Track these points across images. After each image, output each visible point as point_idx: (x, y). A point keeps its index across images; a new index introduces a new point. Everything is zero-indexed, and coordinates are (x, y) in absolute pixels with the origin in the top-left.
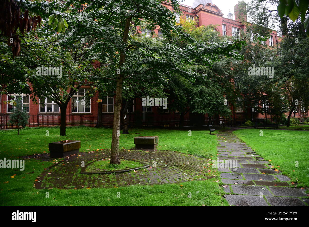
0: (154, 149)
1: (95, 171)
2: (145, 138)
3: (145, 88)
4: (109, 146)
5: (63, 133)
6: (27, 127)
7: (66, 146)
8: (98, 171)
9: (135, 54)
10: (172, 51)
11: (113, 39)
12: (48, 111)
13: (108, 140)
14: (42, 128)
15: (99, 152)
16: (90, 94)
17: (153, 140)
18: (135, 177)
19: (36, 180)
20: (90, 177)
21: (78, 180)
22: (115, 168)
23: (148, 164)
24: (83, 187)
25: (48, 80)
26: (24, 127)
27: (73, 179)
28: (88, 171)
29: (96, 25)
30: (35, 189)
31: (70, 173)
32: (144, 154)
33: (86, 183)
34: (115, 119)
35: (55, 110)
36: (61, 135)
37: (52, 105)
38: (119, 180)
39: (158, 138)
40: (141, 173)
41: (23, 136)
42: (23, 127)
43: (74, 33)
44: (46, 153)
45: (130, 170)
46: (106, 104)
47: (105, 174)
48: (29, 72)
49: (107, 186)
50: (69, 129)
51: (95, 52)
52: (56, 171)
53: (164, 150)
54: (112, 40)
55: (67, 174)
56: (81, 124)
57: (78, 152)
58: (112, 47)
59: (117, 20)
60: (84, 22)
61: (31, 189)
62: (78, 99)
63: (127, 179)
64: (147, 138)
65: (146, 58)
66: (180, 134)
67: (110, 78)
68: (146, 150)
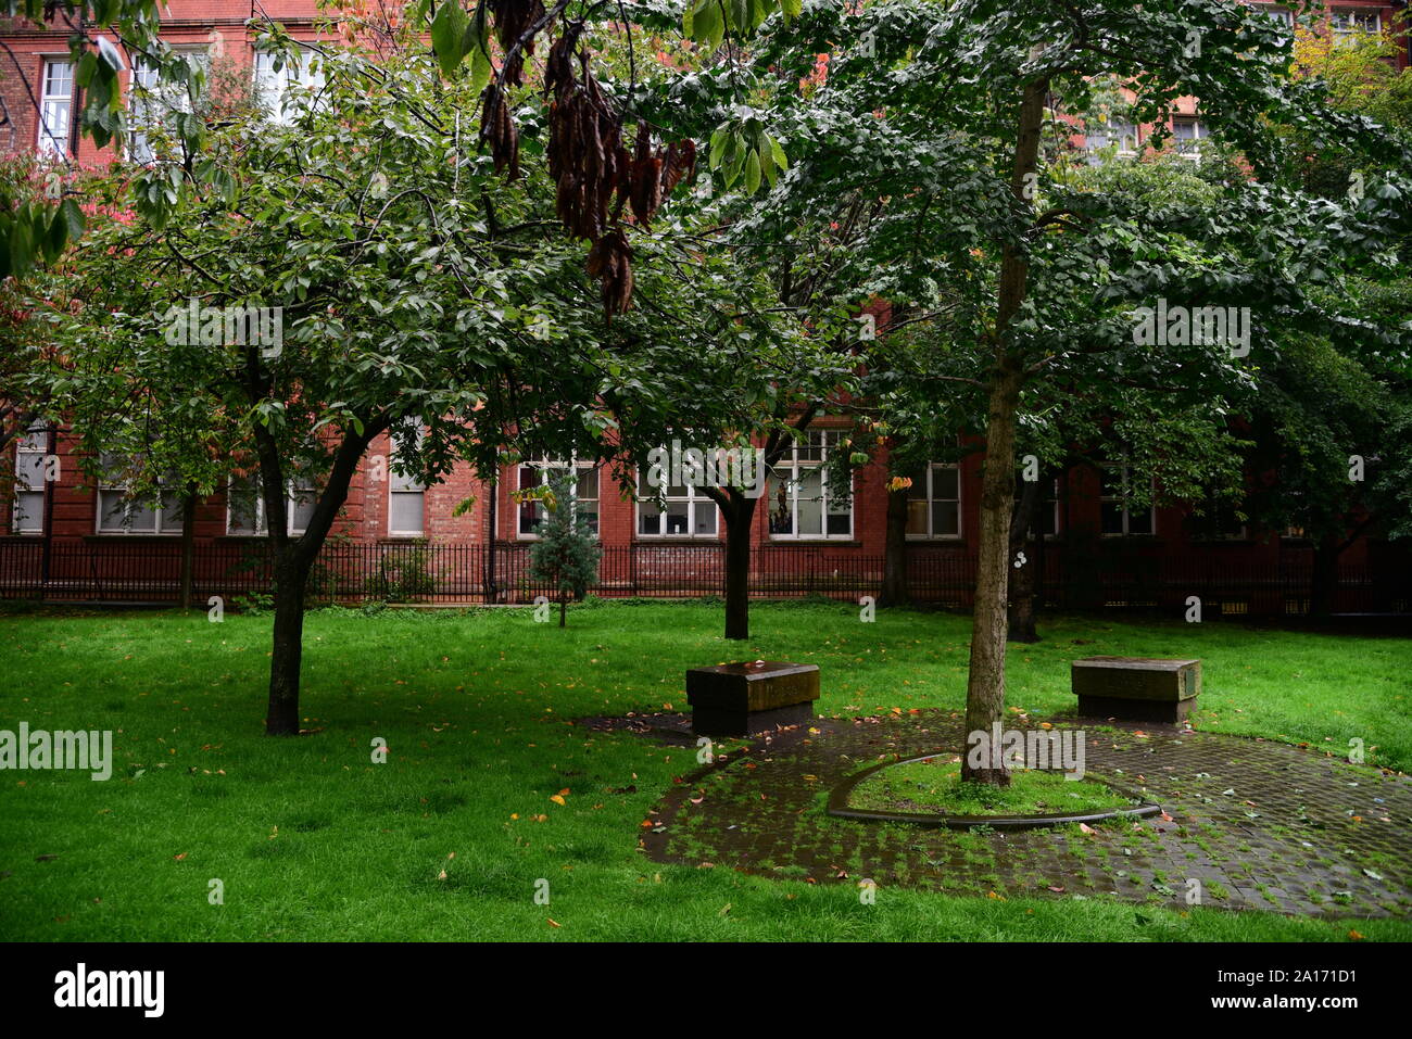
0: (1178, 725)
1: (891, 810)
2: (1128, 666)
3: (1118, 414)
4: (946, 698)
5: (737, 627)
6: (591, 595)
7: (761, 688)
8: (908, 810)
9: (1080, 256)
10: (1277, 221)
11: (971, 192)
12: (670, 529)
13: (942, 668)
14: (649, 603)
15: (900, 720)
16: (854, 454)
17: (1171, 676)
18: (1086, 855)
19: (646, 824)
20: (872, 835)
21: (818, 845)
22: (984, 803)
23: (1154, 798)
24: (843, 877)
25: (685, 401)
26: (579, 596)
27: (797, 837)
28: (860, 807)
29: (892, 141)
30: (645, 863)
31: (779, 805)
32: (1126, 747)
33: (856, 861)
34: (985, 569)
35: (700, 527)
36: (728, 635)
37: (686, 504)
38: (1010, 866)
39: (1199, 669)
40: (1117, 841)
41: (579, 635)
42: (576, 597)
43: (795, 186)
44: (674, 713)
45: (1060, 819)
46: (925, 496)
47: (938, 826)
48: (616, 371)
49: (954, 883)
50: (760, 611)
51: (882, 261)
52: (720, 791)
53: (1235, 735)
54: (968, 198)
55: (771, 810)
56: (810, 589)
57: (810, 715)
58: (968, 234)
59: (975, 100)
60: (842, 132)
61: (629, 859)
62: (795, 476)
63: (1047, 861)
64: (1137, 666)
65: (1139, 268)
66: (1317, 652)
67: (957, 375)
68: (1135, 728)
